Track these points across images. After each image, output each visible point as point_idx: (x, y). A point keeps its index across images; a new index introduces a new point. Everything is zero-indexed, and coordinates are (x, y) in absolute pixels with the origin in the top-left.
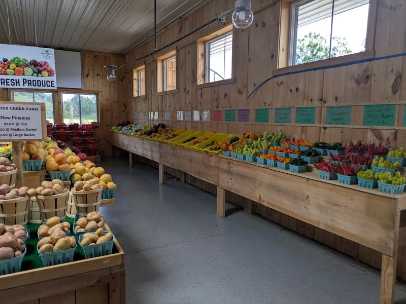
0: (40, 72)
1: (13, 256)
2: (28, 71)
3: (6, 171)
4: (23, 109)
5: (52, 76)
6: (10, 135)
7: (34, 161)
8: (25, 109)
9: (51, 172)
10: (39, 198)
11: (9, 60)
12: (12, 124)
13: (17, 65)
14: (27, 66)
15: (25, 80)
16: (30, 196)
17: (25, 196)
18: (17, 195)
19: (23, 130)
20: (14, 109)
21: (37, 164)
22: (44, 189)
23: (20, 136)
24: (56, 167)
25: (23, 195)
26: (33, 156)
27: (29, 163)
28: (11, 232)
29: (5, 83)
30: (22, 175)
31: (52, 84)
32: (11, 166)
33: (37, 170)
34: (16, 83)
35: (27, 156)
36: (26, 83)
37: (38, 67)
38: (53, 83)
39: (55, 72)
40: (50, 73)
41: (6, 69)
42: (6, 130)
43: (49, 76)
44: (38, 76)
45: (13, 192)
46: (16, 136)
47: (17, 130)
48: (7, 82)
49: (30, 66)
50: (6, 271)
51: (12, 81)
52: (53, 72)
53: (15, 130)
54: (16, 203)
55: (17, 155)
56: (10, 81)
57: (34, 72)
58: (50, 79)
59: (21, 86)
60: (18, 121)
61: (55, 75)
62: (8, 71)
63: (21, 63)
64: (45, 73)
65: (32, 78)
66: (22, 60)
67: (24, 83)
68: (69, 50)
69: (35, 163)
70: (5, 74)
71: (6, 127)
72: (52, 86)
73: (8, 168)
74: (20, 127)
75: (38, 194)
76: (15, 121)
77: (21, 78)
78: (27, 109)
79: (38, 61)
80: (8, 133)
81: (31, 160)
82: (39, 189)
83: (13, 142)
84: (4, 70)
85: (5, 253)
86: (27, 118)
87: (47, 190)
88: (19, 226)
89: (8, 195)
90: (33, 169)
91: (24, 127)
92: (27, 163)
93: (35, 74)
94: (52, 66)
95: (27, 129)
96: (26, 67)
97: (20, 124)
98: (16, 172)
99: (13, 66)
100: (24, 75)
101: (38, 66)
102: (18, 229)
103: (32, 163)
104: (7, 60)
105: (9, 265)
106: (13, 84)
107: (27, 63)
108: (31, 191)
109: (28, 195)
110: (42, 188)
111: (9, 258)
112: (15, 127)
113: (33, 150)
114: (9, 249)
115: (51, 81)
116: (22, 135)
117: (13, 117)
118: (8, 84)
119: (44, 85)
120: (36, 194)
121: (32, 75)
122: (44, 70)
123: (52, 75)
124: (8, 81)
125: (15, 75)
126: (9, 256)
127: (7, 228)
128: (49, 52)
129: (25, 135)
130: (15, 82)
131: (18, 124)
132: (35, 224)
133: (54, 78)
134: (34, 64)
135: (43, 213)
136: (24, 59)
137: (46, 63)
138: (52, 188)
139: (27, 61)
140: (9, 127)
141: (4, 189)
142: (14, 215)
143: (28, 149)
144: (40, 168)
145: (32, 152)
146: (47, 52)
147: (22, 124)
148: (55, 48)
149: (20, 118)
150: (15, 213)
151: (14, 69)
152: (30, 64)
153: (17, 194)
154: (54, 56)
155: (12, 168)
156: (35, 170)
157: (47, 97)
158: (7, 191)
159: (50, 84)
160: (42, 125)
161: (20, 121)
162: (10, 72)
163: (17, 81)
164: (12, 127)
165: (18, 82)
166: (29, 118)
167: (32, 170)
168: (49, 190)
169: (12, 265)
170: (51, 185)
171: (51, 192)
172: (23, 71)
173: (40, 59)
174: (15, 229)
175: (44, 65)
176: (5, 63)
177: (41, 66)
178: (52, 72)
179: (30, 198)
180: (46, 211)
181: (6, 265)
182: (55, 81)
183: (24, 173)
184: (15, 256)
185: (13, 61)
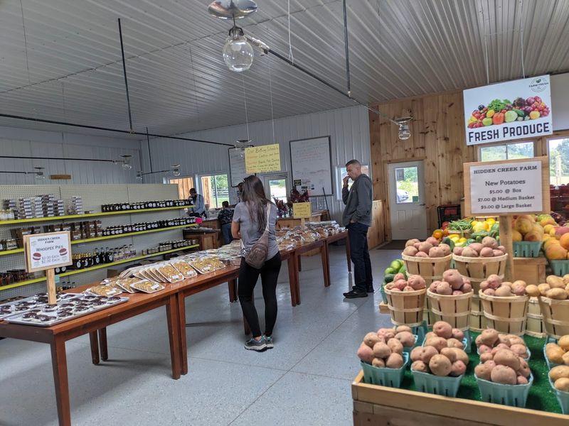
0: (527, 113)
1: (515, 382)
2: (511, 116)
3: (494, 256)
4: (515, 169)
5: (546, 116)
6: (498, 207)
7: (528, 243)
8: (519, 169)
9: (554, 262)
10: (543, 300)
11: (486, 106)
12: (499, 192)
13: (496, 111)
14: (510, 109)
15: (506, 130)
16: (529, 295)
17: (522, 295)
18: (512, 293)
19: (515, 198)
20: (503, 170)
21: (532, 248)
22: (551, 288)
23: (510, 207)
24: (563, 254)
25: (521, 294)
26: (527, 236)
27: (520, 246)
28: (506, 344)
29: (480, 138)
30: (512, 263)
31: (545, 128)
32: (498, 249)
33: (533, 257)
34: (495, 134)
35: (519, 236)
36: (507, 132)
37: (524, 107)
38: (546, 125)
39: (550, 109)
40: (543, 112)
41: (482, 120)
42: (493, 200)
43: (541, 116)
44: (524, 120)
45: (505, 286)
46: (505, 207)
47: (507, 199)
48: (483, 136)
49: (514, 108)
50: (506, 401)
51: (490, 133)
52: (548, 109)
53: (504, 199)
54: (510, 304)
55: (506, 234)
56: (486, 134)
57: (519, 116)
58: (542, 120)
59: (501, 138)
60: (508, 187)
61: (550, 113)
62: (485, 120)
63: (502, 107)
64: (535, 114)
65: (515, 125)
66: (502, 102)
67: (504, 133)
68: (561, 73)
69: (529, 246)
70: (480, 126)
71: (491, 196)
72: (545, 131)
73: (496, 252)
74: (511, 195)
75: (541, 295)
76: (504, 187)
77: (500, 127)
78: (521, 168)
79: (525, 98)
80: (494, 204)
81: (523, 242)
82: (542, 287)
83: (501, 217)
84: (479, 121)
85: (504, 374)
86: (520, 182)
87: (556, 291)
88: (516, 338)
89: (499, 290)
90: (527, 255)
91: (517, 195)
92: (518, 246)
93: (521, 118)
94: (546, 101)
95: (520, 198)
96: (507, 110)
97: (511, 191)
98: (505, 258)
99: (490, 112)
100: (504, 122)
101: (525, 105)
102: (516, 341)
103: (525, 245)
104: (484, 107)
105: (510, 392)
106: (490, 137)
107: (509, 105)
108: (531, 288)
109: (526, 293)
110: (547, 286)
111: (510, 382)
112: (504, 195)
113: (527, 226)
114: (510, 370)
115: (545, 124)
116: (513, 206)
117: (502, 182)
118: (484, 138)
119: (533, 131)
120: (539, 295)
121: (517, 120)
122: (533, 110)
123: (545, 113)
124: (484, 134)
125: (493, 124)
126: (511, 380)
127: (502, 337)
128: (542, 82)
129: (517, 205)
130: (492, 134)
131: (507, 191)
132: (533, 338)
133: (548, 119)
134: (520, 103)
135: (550, 324)
136: (506, 101)
137: (536, 99)
138: (564, 288)
139: (509, 102)
140: (496, 196)
141: (493, 282)
142: (508, 320)
143: (520, 226)
144: (536, 254)
145: (525, 229)
146: (538, 82)
147: (514, 190)
148: (551, 73)
149: (512, 183)
150: (509, 317)
151: (492, 117)
152: (514, 105)
153: (512, 291)
154: (549, 86)
155: (500, 252)
156: (529, 257)
157: (520, 149)
158: (497, 284)
159: (542, 128)
160: (543, 190)
161: (511, 187)
162: (487, 122)
163: (496, 132)
164: (499, 195)
165: (497, 134)
166: (524, 182)
167: (524, 256)
168: (560, 290)
169: (515, 395)
170: (562, 284)
171: (563, 293)
172: (504, 117)
173: (527, 95)
174: (511, 340)
175: (533, 103)
176: (482, 111)
177: (529, 104)
178: (545, 110)
179: (529, 298)
180: (554, 322)
181: (506, 391)
182: (551, 122)
183: (514, 260)
184: (518, 383)
185: (490, 107)
